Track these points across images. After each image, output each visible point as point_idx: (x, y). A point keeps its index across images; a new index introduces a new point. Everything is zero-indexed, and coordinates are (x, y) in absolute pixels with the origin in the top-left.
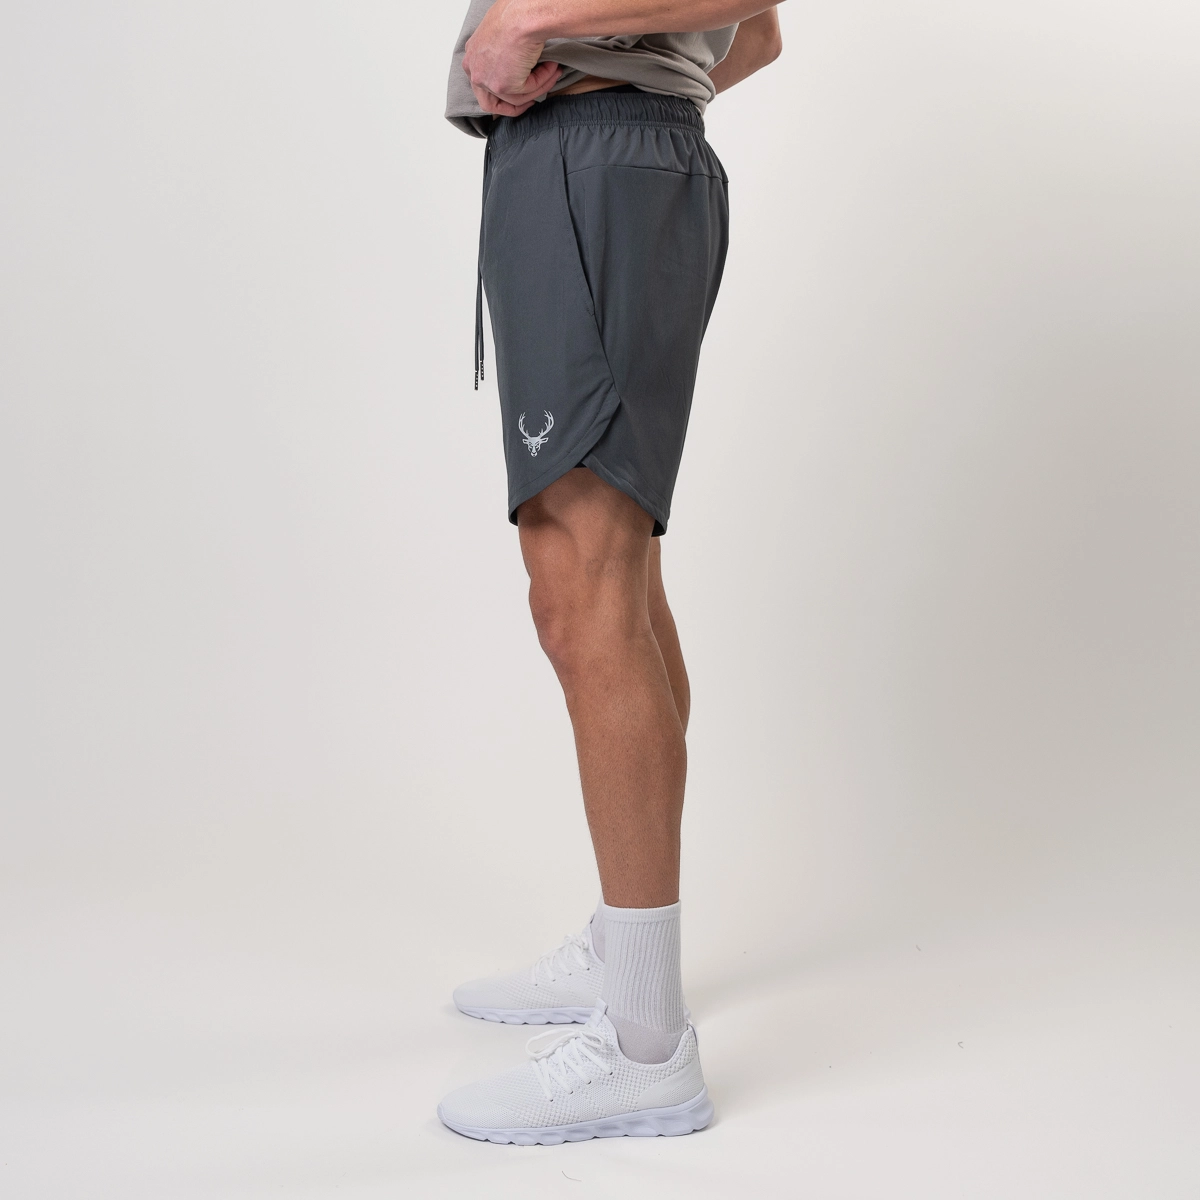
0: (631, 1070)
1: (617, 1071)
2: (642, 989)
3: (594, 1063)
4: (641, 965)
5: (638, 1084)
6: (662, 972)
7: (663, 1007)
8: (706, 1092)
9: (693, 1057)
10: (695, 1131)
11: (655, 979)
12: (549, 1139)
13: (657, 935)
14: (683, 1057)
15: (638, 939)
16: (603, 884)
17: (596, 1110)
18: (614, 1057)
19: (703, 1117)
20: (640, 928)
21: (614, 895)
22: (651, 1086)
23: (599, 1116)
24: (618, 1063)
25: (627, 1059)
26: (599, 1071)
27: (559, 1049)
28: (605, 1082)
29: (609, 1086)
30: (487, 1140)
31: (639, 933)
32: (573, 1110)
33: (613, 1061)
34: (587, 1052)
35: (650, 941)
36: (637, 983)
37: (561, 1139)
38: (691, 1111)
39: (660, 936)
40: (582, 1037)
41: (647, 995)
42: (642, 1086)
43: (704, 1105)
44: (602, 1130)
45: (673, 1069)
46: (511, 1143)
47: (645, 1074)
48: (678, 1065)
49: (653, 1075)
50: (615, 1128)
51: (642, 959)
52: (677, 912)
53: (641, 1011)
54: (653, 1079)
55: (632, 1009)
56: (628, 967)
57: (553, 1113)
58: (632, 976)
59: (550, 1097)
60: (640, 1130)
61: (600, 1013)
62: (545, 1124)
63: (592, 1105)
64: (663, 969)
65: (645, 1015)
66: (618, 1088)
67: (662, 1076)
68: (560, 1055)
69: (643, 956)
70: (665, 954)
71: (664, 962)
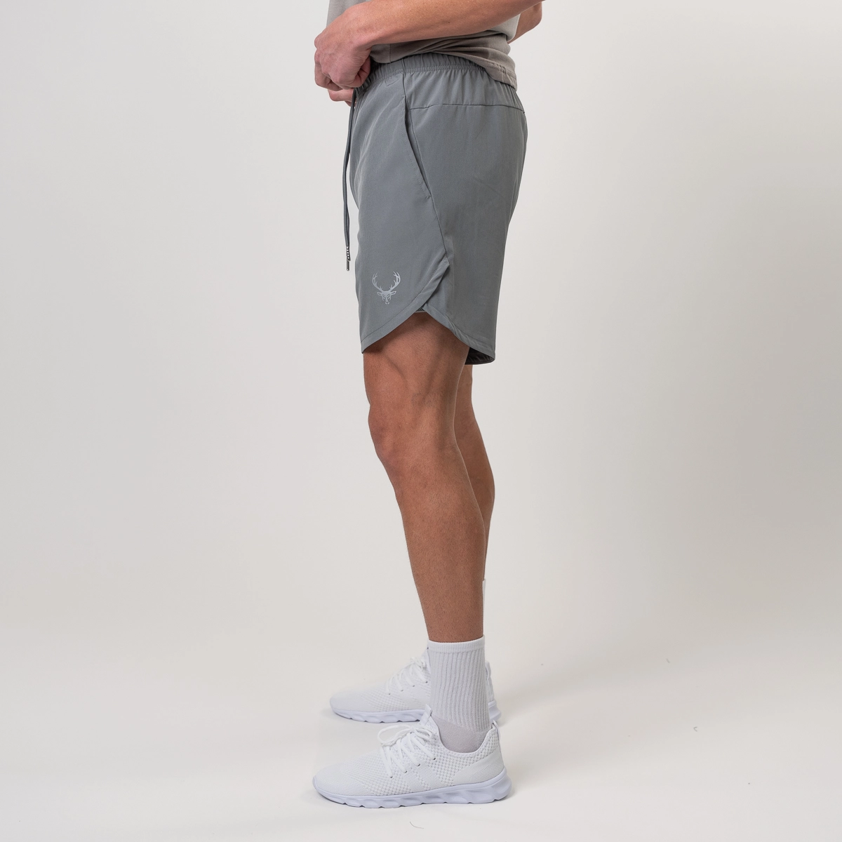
0: (449, 757)
1: (439, 757)
2: (458, 700)
3: (422, 752)
4: (456, 683)
5: (454, 767)
6: (472, 688)
7: (473, 712)
8: (506, 772)
9: (496, 747)
10: (495, 800)
11: (467, 693)
12: (389, 804)
13: (467, 661)
14: (487, 748)
15: (454, 664)
16: (427, 626)
17: (423, 785)
18: (437, 747)
19: (502, 791)
20: (455, 656)
21: (436, 634)
22: (464, 768)
23: (425, 789)
24: (439, 751)
25: (446, 749)
26: (426, 757)
27: (398, 742)
28: (430, 765)
29: (433, 768)
30: (345, 804)
31: (454, 660)
32: (406, 784)
33: (436, 750)
34: (417, 743)
35: (462, 667)
36: (454, 695)
37: (397, 804)
38: (493, 787)
39: (470, 661)
40: (416, 732)
41: (461, 704)
42: (457, 768)
43: (504, 781)
44: (429, 798)
45: (479, 756)
46: (362, 806)
47: (459, 759)
48: (483, 754)
49: (465, 761)
50: (438, 797)
51: (457, 679)
52: (482, 644)
53: (457, 715)
54: (465, 764)
55: (451, 713)
56: (447, 684)
57: (392, 786)
58: (451, 690)
59: (390, 775)
60: (455, 799)
61: (427, 715)
62: (386, 794)
63: (420, 781)
64: (472, 685)
65: (460, 719)
66: (439, 770)
67: (472, 762)
68: (400, 745)
69: (457, 676)
70: (474, 674)
71: (473, 680)
